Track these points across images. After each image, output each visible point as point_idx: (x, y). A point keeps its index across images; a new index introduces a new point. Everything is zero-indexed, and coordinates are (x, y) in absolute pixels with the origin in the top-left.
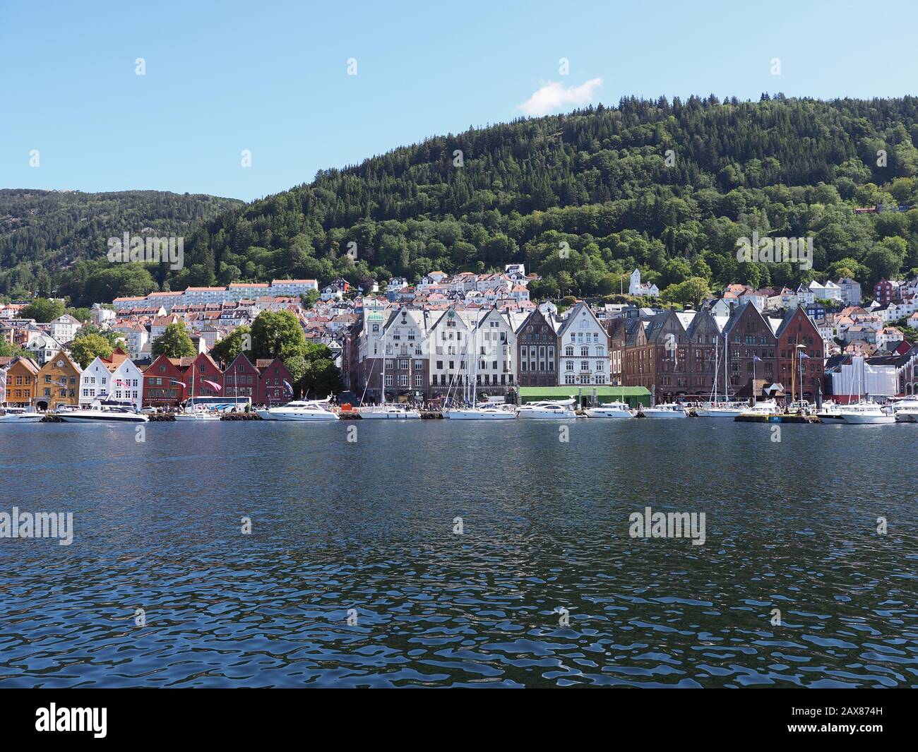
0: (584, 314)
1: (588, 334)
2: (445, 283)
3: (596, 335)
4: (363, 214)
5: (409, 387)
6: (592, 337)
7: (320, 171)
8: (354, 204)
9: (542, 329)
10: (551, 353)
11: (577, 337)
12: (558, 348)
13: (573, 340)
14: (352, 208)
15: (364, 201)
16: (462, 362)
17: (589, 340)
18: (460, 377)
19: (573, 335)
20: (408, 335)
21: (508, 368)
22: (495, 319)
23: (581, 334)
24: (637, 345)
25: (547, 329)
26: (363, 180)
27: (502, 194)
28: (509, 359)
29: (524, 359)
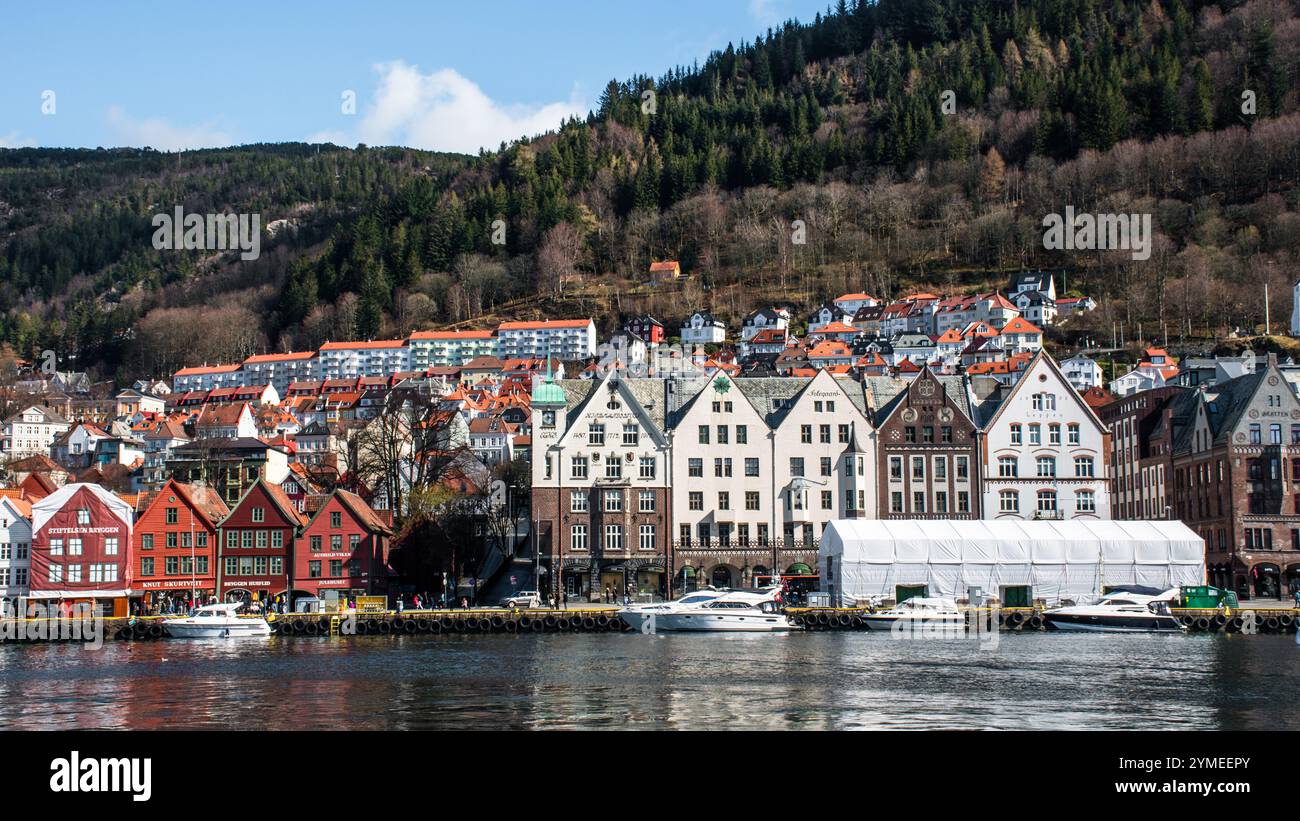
0: (1043, 378)
1: (1055, 427)
2: (865, 319)
3: (1074, 427)
4: (701, 174)
5: (624, 552)
6: (1065, 433)
7: (613, 86)
8: (680, 151)
9: (940, 415)
10: (963, 472)
11: (1026, 433)
12: (978, 458)
13: (1017, 439)
14: (676, 161)
15: (700, 144)
16: (749, 495)
17: (1056, 438)
18: (744, 528)
19: (1016, 427)
20: (622, 433)
21: (858, 508)
22: (824, 395)
23: (1035, 426)
24: (1195, 451)
25: (952, 415)
26: (702, 100)
27: (1007, 116)
28: (859, 487)
29: (896, 487)
